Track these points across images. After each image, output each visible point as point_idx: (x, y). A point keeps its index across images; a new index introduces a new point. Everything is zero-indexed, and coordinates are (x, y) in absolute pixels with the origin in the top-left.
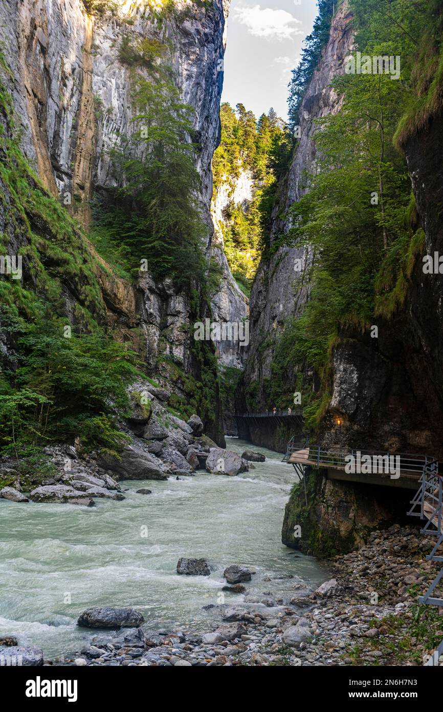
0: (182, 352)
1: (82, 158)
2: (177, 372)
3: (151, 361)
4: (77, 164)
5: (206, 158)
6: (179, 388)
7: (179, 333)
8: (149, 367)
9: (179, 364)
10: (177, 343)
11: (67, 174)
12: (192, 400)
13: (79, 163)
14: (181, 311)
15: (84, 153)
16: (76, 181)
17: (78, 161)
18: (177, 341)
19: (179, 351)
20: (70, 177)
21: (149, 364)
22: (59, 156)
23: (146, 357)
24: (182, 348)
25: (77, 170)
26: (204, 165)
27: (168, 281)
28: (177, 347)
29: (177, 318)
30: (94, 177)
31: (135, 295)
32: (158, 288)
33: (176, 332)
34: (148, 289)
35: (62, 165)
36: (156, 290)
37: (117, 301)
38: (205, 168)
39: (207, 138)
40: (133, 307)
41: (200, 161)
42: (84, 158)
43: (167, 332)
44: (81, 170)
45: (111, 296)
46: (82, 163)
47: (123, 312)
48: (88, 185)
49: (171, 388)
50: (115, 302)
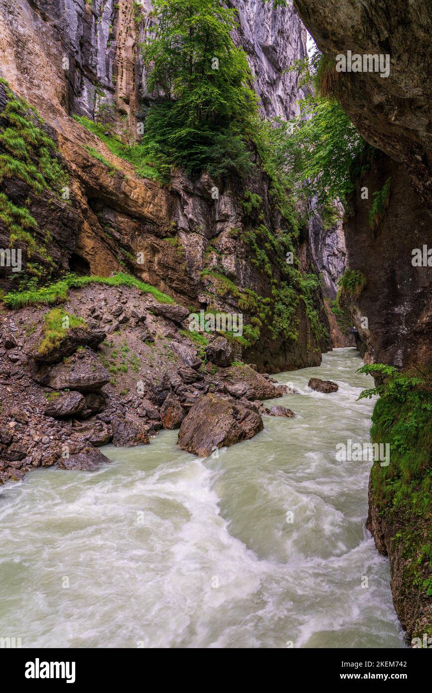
0: (234, 262)
1: (124, 70)
2: (228, 284)
3: (193, 275)
4: (119, 76)
5: (289, 81)
6: (231, 305)
7: (227, 240)
8: (192, 283)
9: (231, 277)
10: (226, 252)
11: (109, 89)
12: (255, 319)
13: (122, 76)
14: (230, 213)
15: (125, 63)
16: (120, 95)
17: (120, 73)
18: (225, 249)
19: (229, 261)
20: (112, 91)
21: (192, 279)
22: (95, 67)
23: (186, 271)
24: (233, 257)
25: (119, 83)
26: (287, 88)
27: (205, 177)
28: (226, 257)
29: (226, 223)
30: (139, 88)
31: (167, 199)
32: (198, 189)
33: (224, 239)
34: (183, 190)
35: (100, 78)
36: (196, 192)
37: (130, 203)
38: (289, 91)
39: (285, 57)
40: (164, 212)
41: (281, 83)
42: (127, 70)
43: (216, 241)
44: (124, 84)
45: (117, 196)
46: (124, 75)
47: (147, 218)
48: (133, 98)
49: (219, 306)
50: (128, 205)
